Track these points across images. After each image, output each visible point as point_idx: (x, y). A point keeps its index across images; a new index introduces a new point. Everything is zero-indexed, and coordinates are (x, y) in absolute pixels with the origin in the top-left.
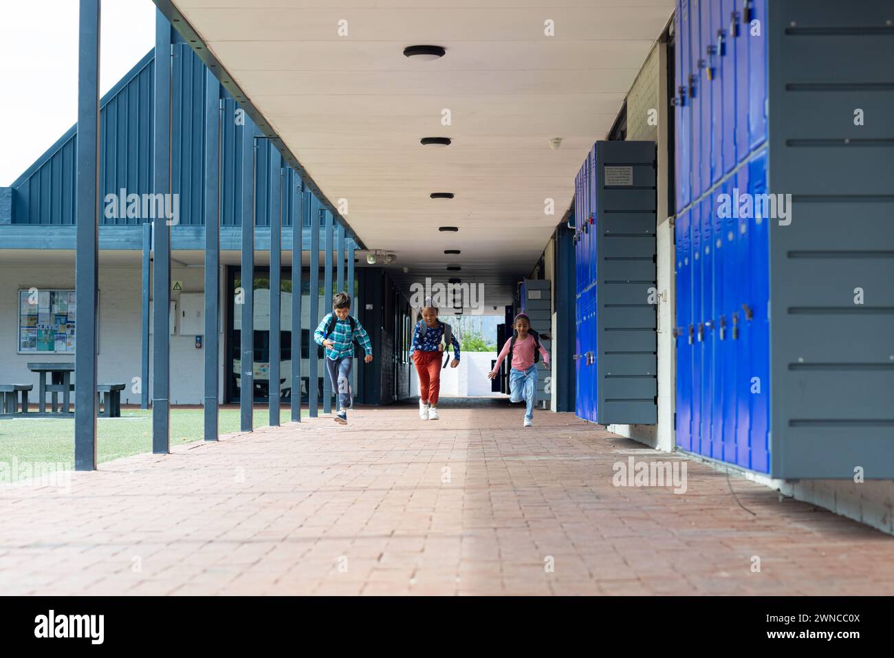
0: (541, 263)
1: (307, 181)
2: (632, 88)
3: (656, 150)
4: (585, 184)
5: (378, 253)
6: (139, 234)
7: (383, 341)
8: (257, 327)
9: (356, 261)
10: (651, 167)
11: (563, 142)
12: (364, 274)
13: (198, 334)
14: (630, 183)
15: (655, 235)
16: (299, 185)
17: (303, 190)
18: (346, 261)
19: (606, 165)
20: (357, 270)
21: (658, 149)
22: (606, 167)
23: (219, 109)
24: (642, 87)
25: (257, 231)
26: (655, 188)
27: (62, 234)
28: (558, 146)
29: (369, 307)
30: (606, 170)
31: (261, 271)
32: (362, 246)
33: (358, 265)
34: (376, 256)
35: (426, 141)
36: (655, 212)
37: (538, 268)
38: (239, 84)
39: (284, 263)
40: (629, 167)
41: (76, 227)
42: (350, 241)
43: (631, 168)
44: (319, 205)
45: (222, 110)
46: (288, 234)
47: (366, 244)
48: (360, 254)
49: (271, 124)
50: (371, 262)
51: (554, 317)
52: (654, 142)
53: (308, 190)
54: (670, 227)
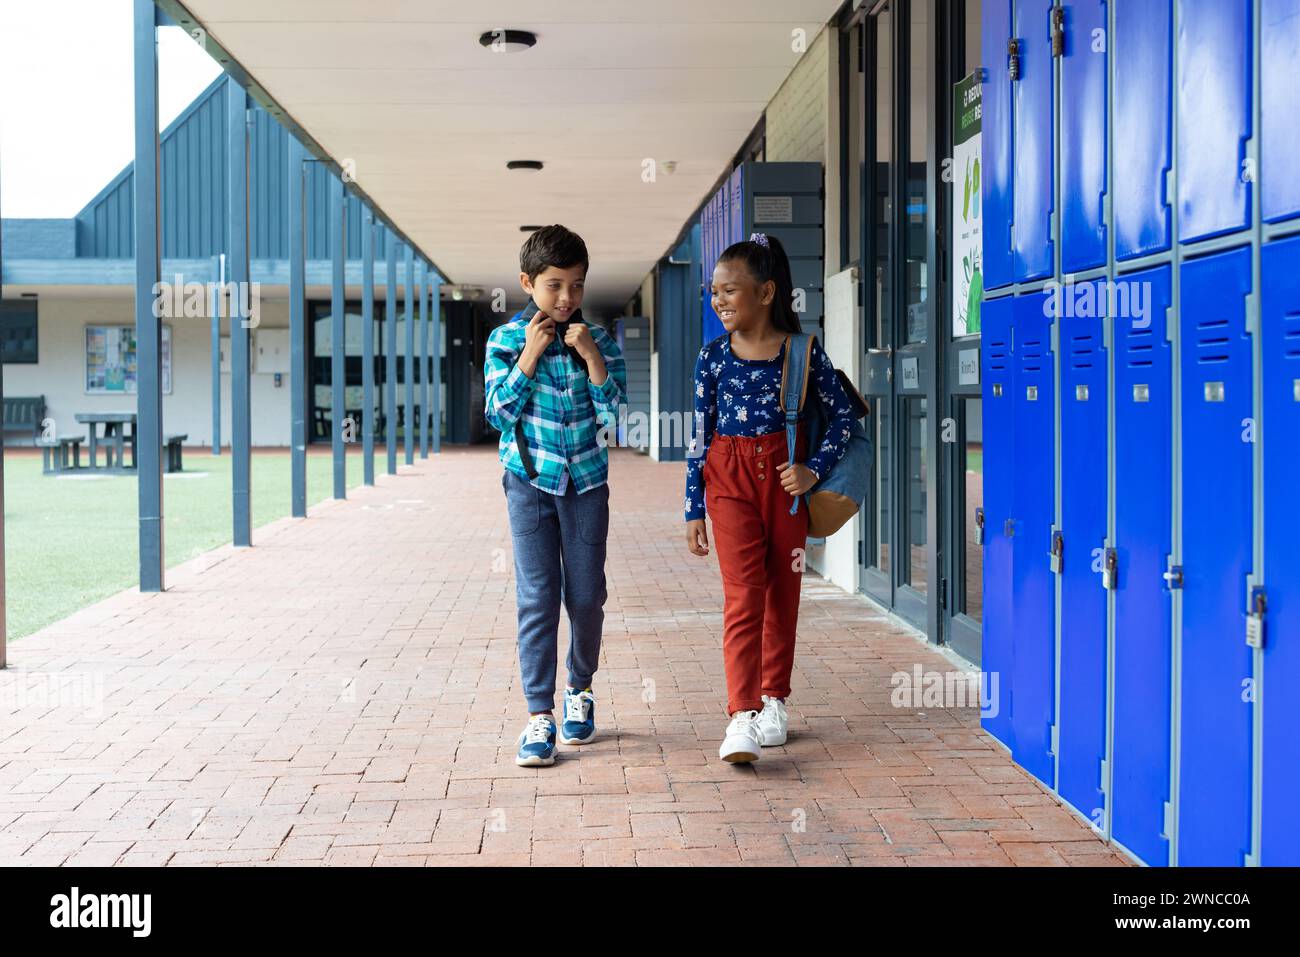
0: (637, 298)
1: (378, 214)
2: (776, 95)
3: (824, 174)
4: (721, 219)
5: (465, 287)
6: (207, 269)
7: (472, 377)
8: (350, 353)
9: (442, 295)
10: (817, 198)
11: (678, 166)
12: (450, 308)
13: (278, 371)
14: (789, 219)
15: (822, 290)
16: (369, 217)
17: (374, 222)
18: (431, 295)
19: (755, 194)
20: (443, 304)
21: (827, 172)
22: (756, 198)
23: (247, 123)
24: (795, 92)
25: (348, 265)
26: (822, 226)
27: (124, 268)
28: (673, 171)
29: (457, 342)
30: (756, 202)
31: (353, 306)
32: (448, 282)
33: (443, 299)
34: (463, 291)
35: (513, 165)
36: (822, 258)
37: (633, 302)
38: (266, 88)
39: (377, 298)
40: (786, 198)
41: (135, 261)
42: (434, 276)
43: (790, 199)
44: (395, 238)
45: (252, 123)
46: (381, 267)
47: (452, 278)
48: (446, 289)
49: (321, 143)
50: (457, 297)
51: (655, 359)
52: (819, 164)
53: (380, 223)
54: (853, 282)
